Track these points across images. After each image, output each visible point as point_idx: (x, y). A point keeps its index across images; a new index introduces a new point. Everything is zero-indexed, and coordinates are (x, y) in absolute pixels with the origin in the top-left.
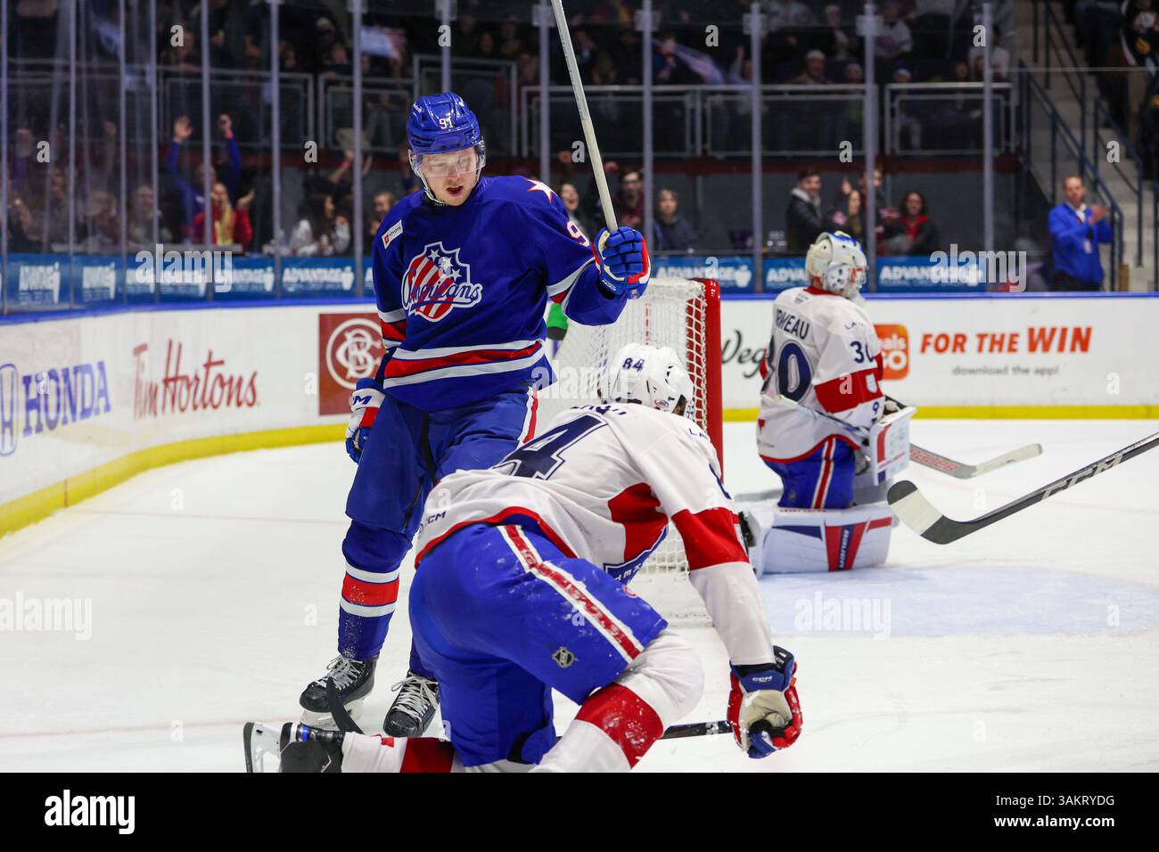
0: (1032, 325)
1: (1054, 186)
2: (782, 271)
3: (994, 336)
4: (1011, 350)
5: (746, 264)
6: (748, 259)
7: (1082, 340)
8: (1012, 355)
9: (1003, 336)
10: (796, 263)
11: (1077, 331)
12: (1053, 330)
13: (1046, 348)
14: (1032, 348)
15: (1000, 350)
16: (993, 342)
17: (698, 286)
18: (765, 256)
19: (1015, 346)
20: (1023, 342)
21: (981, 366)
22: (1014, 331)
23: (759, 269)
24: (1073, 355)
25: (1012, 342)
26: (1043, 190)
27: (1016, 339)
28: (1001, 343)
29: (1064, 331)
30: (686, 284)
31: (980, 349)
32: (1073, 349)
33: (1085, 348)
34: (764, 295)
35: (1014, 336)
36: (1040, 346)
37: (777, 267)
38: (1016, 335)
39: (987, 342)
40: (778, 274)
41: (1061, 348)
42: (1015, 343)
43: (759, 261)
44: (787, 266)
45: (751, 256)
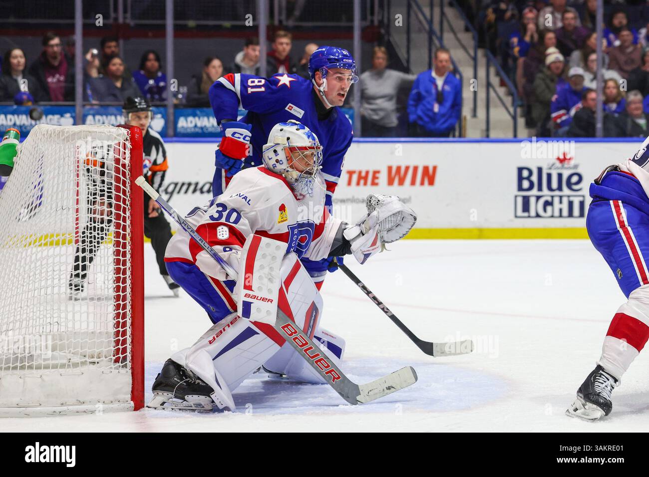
0: (390, 164)
1: (408, 52)
2: (190, 119)
3: (360, 173)
4: (374, 184)
5: (160, 113)
6: (162, 109)
7: (429, 176)
8: (375, 188)
9: (367, 173)
10: (201, 112)
11: (426, 169)
12: (407, 168)
13: (401, 182)
14: (391, 182)
15: (365, 184)
16: (360, 178)
17: (124, 131)
18: (176, 106)
19: (376, 181)
20: (383, 178)
21: (350, 196)
22: (377, 169)
23: (171, 118)
24: (422, 188)
25: (375, 177)
26: (400, 55)
27: (377, 175)
28: (366, 178)
29: (416, 169)
30: (114, 130)
31: (349, 183)
32: (422, 183)
33: (431, 182)
34: (175, 139)
35: (376, 172)
36: (396, 181)
37: (186, 116)
38: (378, 172)
39: (355, 177)
40: (187, 121)
41: (413, 183)
42: (377, 178)
43: (171, 110)
44: (194, 115)
45: (165, 106)
